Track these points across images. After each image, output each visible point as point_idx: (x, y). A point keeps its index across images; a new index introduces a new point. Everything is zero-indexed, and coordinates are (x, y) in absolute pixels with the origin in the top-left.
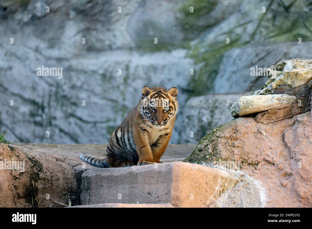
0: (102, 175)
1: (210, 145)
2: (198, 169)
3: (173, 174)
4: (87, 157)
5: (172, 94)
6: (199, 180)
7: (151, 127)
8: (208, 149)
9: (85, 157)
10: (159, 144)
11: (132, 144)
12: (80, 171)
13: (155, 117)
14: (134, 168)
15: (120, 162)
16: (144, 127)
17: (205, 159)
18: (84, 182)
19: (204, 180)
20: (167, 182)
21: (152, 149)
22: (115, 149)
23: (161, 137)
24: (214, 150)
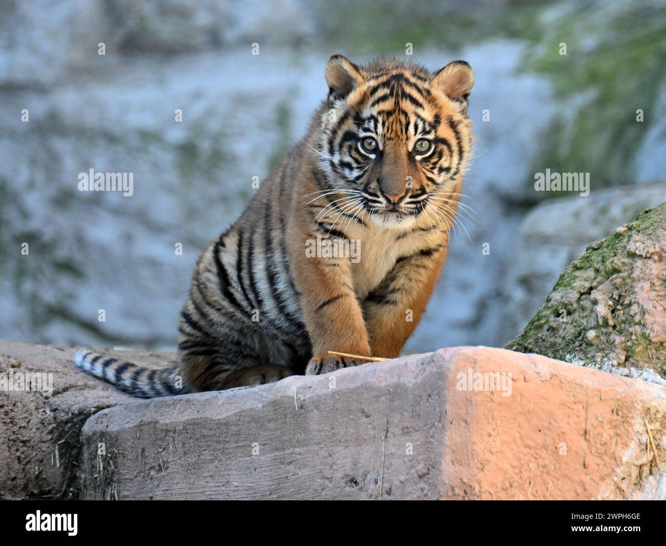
0: (162, 422)
1: (600, 287)
2: (553, 376)
3: (448, 394)
4: (101, 361)
5: (449, 91)
6: (555, 420)
7: (360, 221)
8: (595, 302)
9: (95, 360)
10: (393, 291)
11: (285, 296)
12: (76, 412)
13: (379, 181)
14: (292, 385)
15: (235, 372)
16: (331, 221)
17: (581, 345)
18: (90, 454)
19: (577, 420)
20: (426, 428)
21: (366, 316)
22: (215, 316)
23: (401, 263)
24: (619, 307)
